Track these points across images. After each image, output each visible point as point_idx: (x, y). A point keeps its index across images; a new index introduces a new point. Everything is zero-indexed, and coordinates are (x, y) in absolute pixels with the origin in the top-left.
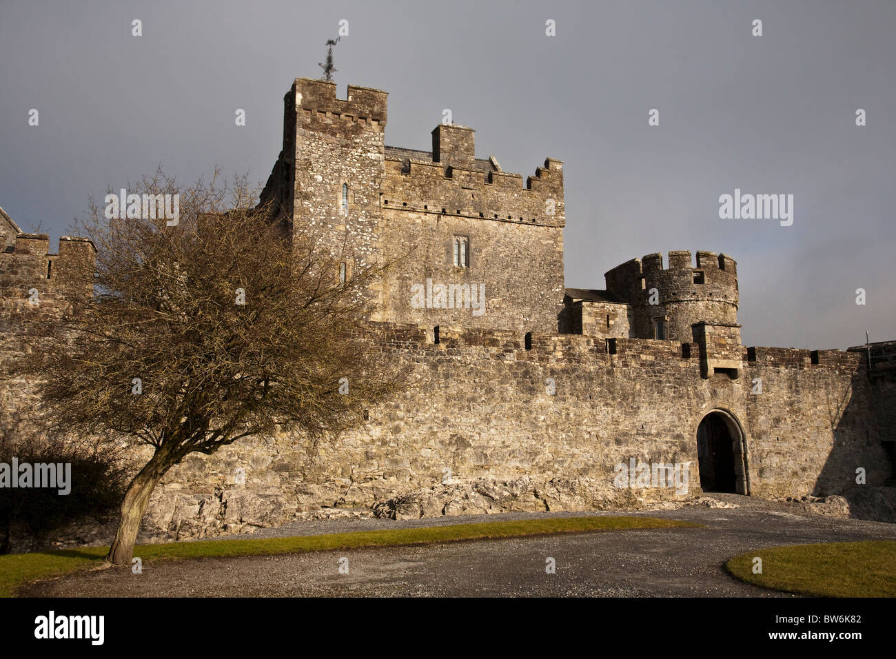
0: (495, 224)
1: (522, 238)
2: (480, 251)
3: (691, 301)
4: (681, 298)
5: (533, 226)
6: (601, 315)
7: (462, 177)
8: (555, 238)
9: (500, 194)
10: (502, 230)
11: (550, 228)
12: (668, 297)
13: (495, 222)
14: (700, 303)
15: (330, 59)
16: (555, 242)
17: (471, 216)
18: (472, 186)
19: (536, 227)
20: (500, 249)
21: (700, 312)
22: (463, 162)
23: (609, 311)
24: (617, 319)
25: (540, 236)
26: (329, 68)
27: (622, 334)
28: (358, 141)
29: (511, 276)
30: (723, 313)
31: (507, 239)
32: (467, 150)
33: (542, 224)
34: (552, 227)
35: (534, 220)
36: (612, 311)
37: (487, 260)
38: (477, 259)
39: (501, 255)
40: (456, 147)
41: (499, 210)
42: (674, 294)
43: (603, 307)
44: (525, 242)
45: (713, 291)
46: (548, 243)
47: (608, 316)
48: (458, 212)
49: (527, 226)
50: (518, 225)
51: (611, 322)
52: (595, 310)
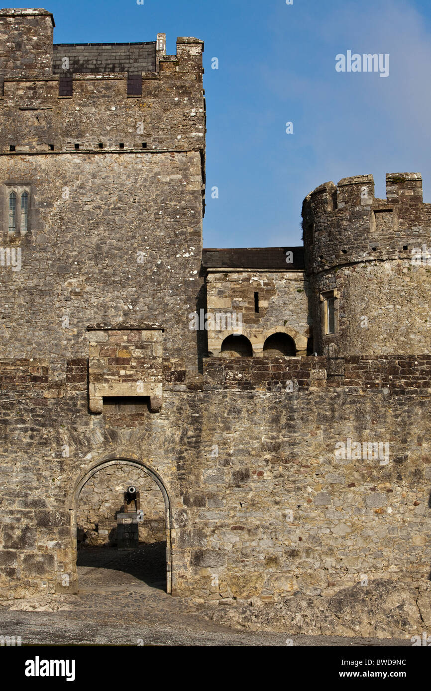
0: (76, 160)
1: (124, 177)
2: (50, 205)
3: (370, 261)
4: (354, 258)
5: (144, 155)
6: (243, 294)
8: (186, 169)
9: (85, 110)
10: (88, 167)
11: (176, 154)
12: (337, 258)
13: (76, 156)
14: (387, 266)
17: (35, 151)
18: (36, 103)
19: (150, 155)
20: (85, 199)
21: (386, 280)
23: (259, 284)
24: (274, 298)
25: (157, 170)
27: (285, 322)
29: (103, 241)
31: (98, 181)
33: (159, 149)
34: (179, 152)
35: (145, 145)
36: (265, 284)
37: (62, 219)
38: (45, 218)
39: (86, 208)
41: (83, 136)
42: (345, 252)
43: (248, 279)
44: (129, 183)
46: (171, 180)
47: (256, 295)
48: (13, 148)
49: (133, 155)
50: (117, 156)
51: (263, 304)
52: (230, 286)
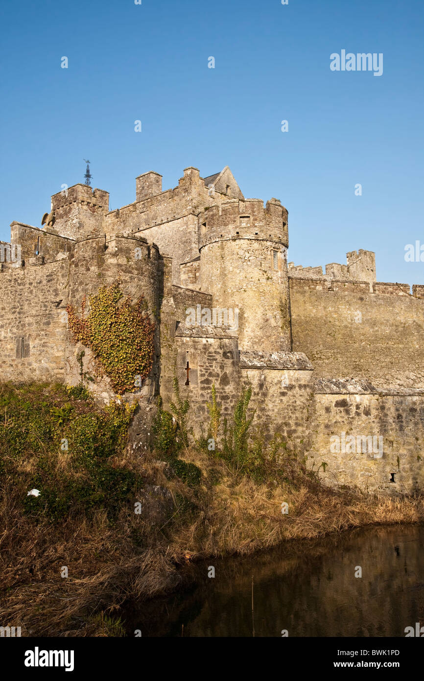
0: (156, 228)
1: (170, 232)
5: (175, 221)
6: (191, 271)
7: (140, 206)
9: (158, 208)
11: (184, 218)
15: (88, 171)
16: (187, 226)
17: (144, 229)
18: (145, 209)
22: (146, 195)
25: (179, 226)
26: (88, 176)
28: (70, 216)
30: (220, 250)
31: (162, 235)
32: (148, 187)
33: (178, 217)
35: (174, 217)
40: (143, 188)
41: (156, 219)
43: (192, 265)
44: (171, 234)
45: (212, 235)
46: (183, 229)
48: (139, 230)
49: (171, 222)
50: (167, 223)
52: (187, 269)
